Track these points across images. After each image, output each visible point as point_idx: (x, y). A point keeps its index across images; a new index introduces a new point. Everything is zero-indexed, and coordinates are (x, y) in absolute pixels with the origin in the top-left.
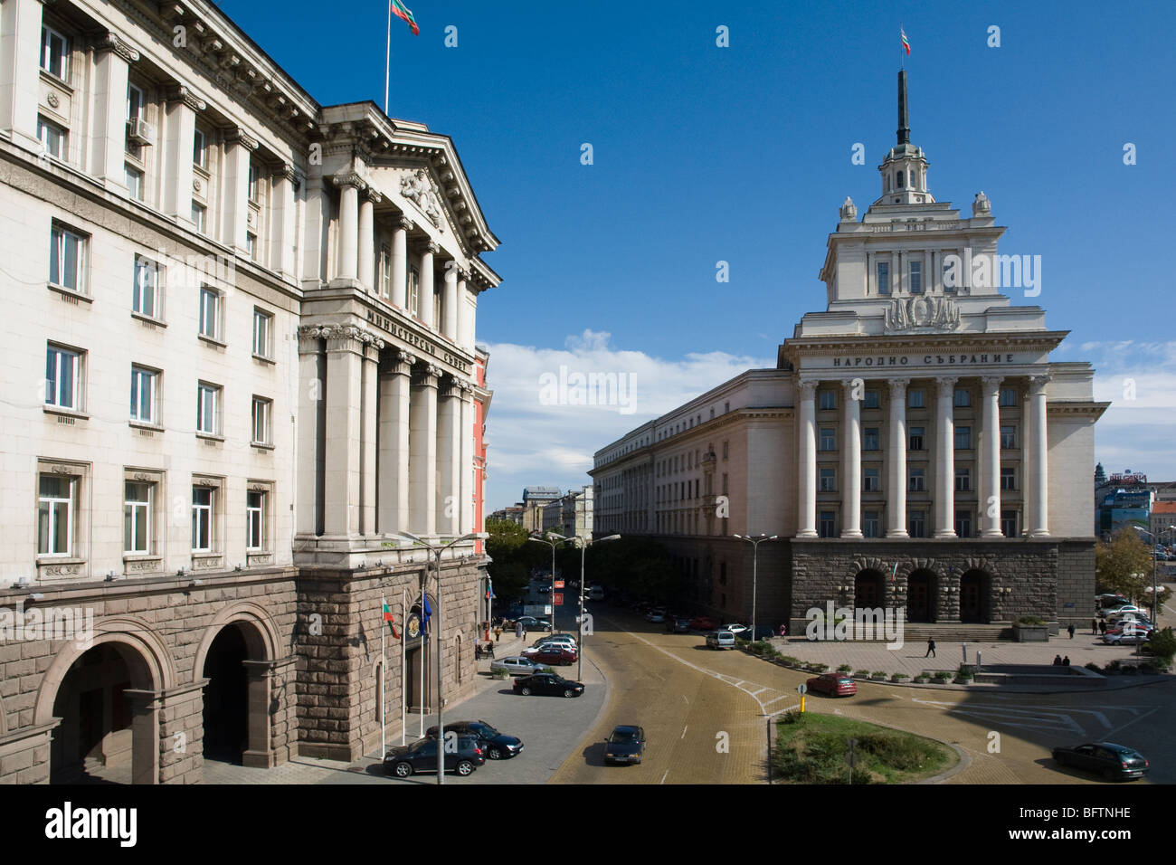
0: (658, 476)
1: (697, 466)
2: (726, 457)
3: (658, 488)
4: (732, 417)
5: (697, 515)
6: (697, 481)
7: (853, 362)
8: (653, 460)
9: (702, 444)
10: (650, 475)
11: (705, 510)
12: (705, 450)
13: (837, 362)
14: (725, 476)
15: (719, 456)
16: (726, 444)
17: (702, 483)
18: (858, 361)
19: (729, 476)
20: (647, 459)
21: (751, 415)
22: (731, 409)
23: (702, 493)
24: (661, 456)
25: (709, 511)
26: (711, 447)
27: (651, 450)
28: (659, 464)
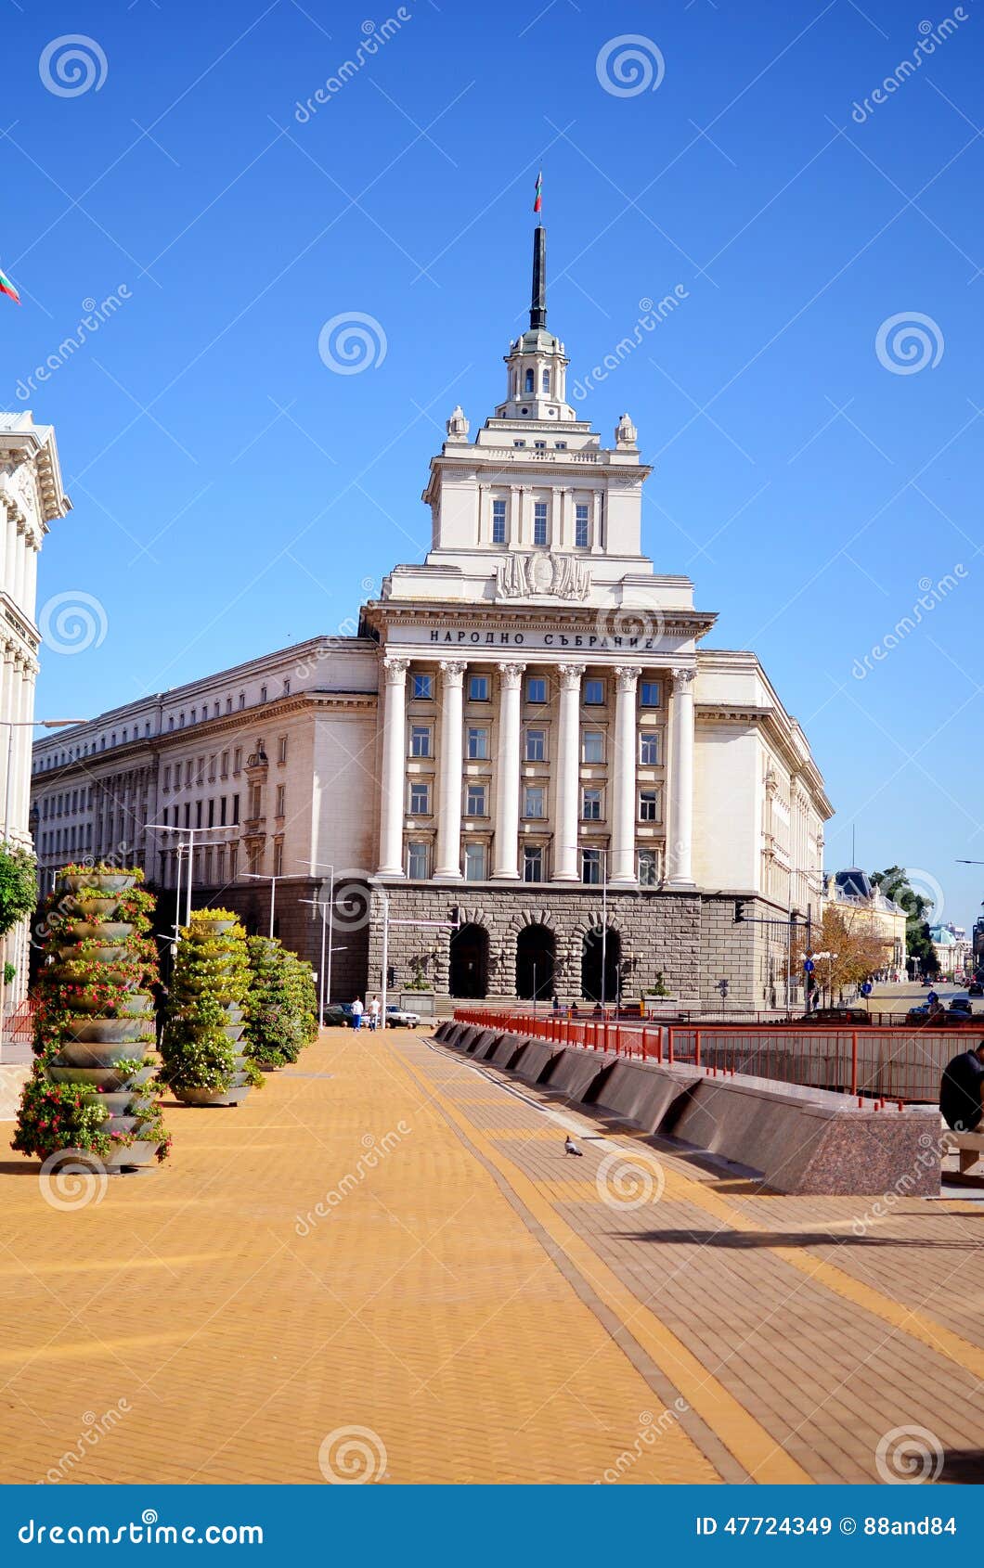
0: (166, 790)
1: (237, 774)
2: (282, 762)
3: (166, 811)
4: (293, 702)
5: (234, 852)
6: (237, 798)
7: (454, 636)
8: (156, 762)
9: (245, 738)
10: (151, 787)
11: (249, 841)
12: (250, 749)
13: (434, 636)
14: (281, 789)
15: (273, 758)
16: (283, 741)
17: (244, 801)
18: (461, 635)
19: (287, 791)
20: (146, 759)
21: (320, 701)
22: (293, 690)
23: (244, 816)
24: (170, 757)
25: (255, 844)
26: (260, 744)
27: (156, 744)
28: (168, 769)
